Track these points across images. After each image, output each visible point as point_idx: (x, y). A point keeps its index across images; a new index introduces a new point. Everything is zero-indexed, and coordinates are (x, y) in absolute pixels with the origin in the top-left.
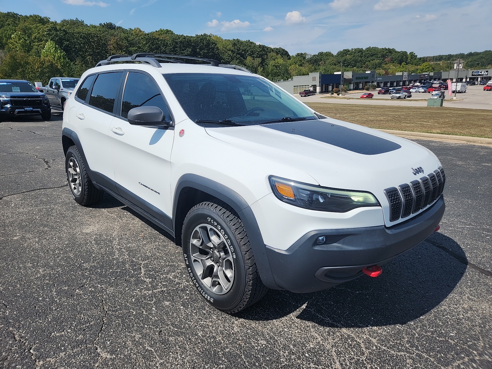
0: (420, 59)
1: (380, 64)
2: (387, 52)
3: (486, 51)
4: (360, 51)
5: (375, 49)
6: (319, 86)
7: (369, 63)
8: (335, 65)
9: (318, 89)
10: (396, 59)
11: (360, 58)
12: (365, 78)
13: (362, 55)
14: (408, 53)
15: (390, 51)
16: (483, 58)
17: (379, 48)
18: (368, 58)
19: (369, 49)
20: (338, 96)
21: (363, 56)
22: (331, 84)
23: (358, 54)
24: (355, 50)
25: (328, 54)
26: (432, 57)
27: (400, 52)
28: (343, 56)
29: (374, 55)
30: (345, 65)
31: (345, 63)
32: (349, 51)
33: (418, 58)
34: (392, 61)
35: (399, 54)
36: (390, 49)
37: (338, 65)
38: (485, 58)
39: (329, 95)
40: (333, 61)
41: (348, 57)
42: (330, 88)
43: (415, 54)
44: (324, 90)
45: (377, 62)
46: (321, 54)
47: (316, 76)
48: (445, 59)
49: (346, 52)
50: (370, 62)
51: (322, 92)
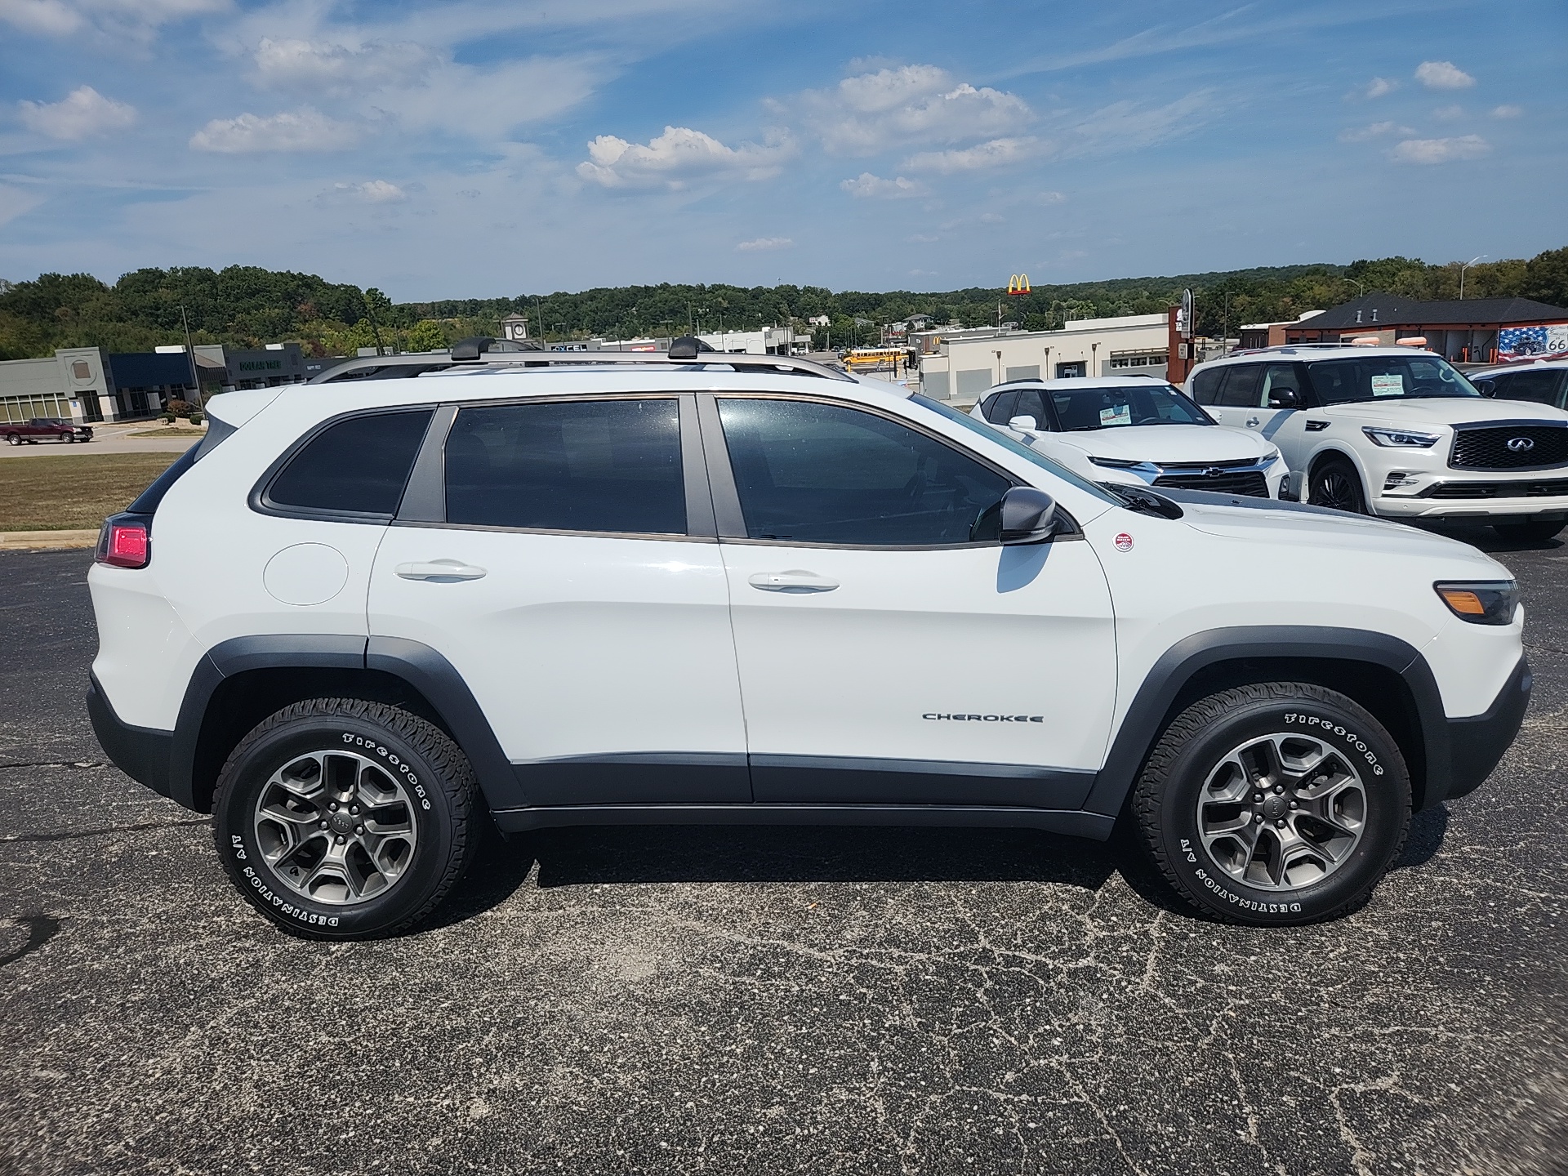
0: (401, 309)
1: (288, 320)
2: (298, 286)
3: (557, 294)
4: (206, 276)
5: (255, 274)
6: (109, 395)
7: (249, 317)
8: (120, 319)
9: (107, 405)
10: (332, 308)
11: (211, 302)
12: (270, 365)
13: (214, 290)
14: (364, 292)
15: (310, 284)
16: (556, 311)
17: (269, 271)
18: (237, 300)
19: (233, 273)
20: (196, 427)
21: (220, 293)
22: (157, 388)
23: (198, 288)
24: (186, 272)
25: (83, 285)
26: (427, 305)
27: (337, 287)
28: (145, 292)
29: (258, 291)
30: (160, 320)
31: (158, 316)
32: (162, 275)
33: (396, 306)
34: (323, 313)
35: (338, 293)
36: (305, 277)
37: (131, 319)
38: (560, 311)
39: (158, 424)
40: (109, 308)
41: (164, 294)
42: (155, 401)
43: (382, 294)
44: (129, 408)
45: (273, 315)
46: (51, 281)
47: (86, 359)
48: (464, 311)
49: (150, 279)
50: (249, 314)
51: (123, 416)
